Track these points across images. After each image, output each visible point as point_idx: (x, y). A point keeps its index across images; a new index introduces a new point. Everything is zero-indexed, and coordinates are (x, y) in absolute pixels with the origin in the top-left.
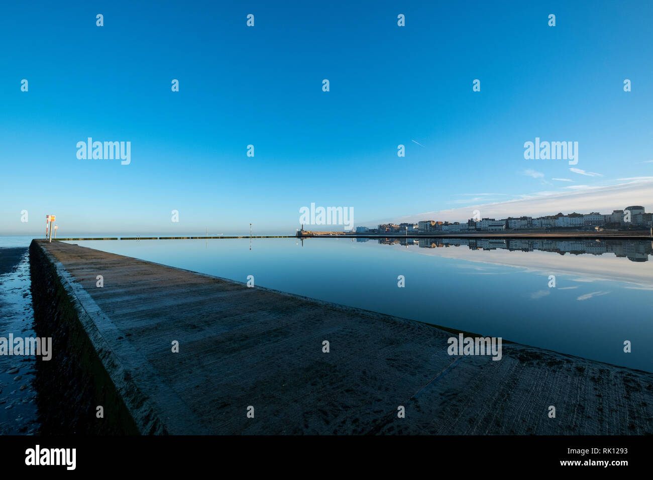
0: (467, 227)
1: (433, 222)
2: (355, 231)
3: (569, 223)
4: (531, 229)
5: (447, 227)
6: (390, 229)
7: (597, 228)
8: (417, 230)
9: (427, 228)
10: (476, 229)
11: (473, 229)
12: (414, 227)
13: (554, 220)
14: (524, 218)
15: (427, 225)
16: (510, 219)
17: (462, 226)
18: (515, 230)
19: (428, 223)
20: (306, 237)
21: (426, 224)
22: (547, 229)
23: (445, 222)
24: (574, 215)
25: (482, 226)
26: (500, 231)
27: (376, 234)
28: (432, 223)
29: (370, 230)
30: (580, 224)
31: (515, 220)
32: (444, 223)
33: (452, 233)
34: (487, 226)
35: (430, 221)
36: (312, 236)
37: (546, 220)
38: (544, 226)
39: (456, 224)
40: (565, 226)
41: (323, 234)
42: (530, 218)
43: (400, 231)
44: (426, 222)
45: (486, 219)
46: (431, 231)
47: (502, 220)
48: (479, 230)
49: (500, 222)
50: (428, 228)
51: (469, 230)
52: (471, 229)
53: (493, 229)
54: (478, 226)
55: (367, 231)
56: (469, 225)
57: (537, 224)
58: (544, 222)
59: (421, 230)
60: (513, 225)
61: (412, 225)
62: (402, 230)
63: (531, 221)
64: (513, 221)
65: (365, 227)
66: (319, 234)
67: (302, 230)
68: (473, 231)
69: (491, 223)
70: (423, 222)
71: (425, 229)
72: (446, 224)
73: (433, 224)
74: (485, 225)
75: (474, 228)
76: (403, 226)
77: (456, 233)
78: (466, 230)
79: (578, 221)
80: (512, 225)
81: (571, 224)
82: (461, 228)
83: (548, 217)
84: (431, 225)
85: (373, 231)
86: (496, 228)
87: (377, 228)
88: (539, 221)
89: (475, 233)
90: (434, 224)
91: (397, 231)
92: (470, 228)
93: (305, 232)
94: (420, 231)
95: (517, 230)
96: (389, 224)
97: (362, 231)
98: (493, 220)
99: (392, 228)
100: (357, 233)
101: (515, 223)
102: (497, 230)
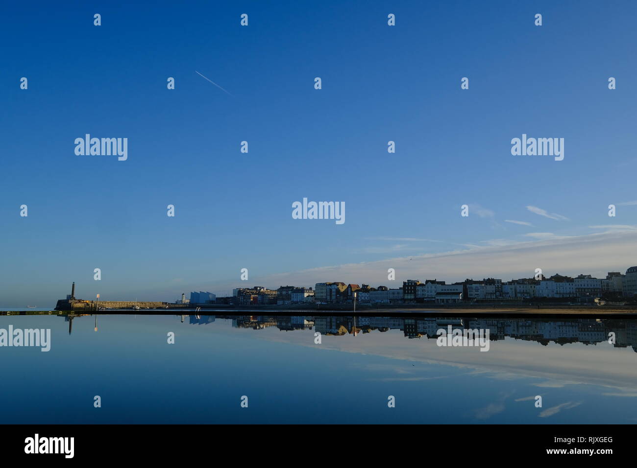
0: (401, 295)
1: (343, 284)
2: (187, 301)
3: (555, 292)
4: (502, 301)
5: (366, 294)
6: (259, 298)
7: (596, 301)
8: (310, 300)
9: (331, 296)
10: (416, 299)
11: (411, 300)
12: (306, 295)
13: (533, 286)
14: (490, 282)
15: (331, 290)
16: (469, 282)
17: (393, 293)
18: (477, 301)
19: (333, 287)
20: (80, 312)
21: (330, 288)
22: (525, 300)
23: (364, 286)
24: (557, 278)
25: (427, 294)
26: (455, 304)
27: (232, 307)
28: (340, 286)
29: (218, 299)
30: (570, 293)
31: (478, 285)
32: (361, 287)
33: (376, 306)
34: (434, 294)
35: (336, 284)
36: (92, 310)
37: (522, 286)
38: (519, 295)
39: (382, 290)
40: (550, 296)
41: (117, 306)
42: (499, 281)
43: (280, 302)
44: (330, 285)
45: (433, 282)
46: (338, 302)
47: (457, 284)
48: (421, 301)
49: (454, 287)
50: (334, 297)
51: (404, 300)
52: (408, 300)
53: (443, 300)
54: (420, 293)
55: (212, 302)
56: (404, 293)
57: (509, 291)
58: (519, 288)
59: (321, 300)
60: (474, 293)
61: (302, 291)
62: (283, 299)
63: (501, 287)
64: (474, 285)
65: (208, 293)
66: (109, 306)
67: (71, 297)
68: (412, 303)
69: (440, 288)
70: (323, 284)
71: (328, 298)
72: (365, 289)
73: (342, 289)
74: (431, 292)
75: (413, 297)
76: (284, 293)
77: (383, 306)
78: (400, 302)
79: (566, 288)
80: (472, 293)
81: (557, 293)
82: (391, 296)
83: (524, 280)
84: (338, 291)
85: (225, 301)
86: (449, 297)
87: (231, 295)
88: (513, 286)
89: (414, 307)
90: (345, 288)
91: (274, 301)
92: (406, 297)
93: (80, 301)
94: (319, 303)
95: (481, 303)
96: (256, 288)
97: (202, 301)
98: (443, 283)
99: (263, 295)
100: (192, 305)
101: (477, 290)
102: (450, 302)
